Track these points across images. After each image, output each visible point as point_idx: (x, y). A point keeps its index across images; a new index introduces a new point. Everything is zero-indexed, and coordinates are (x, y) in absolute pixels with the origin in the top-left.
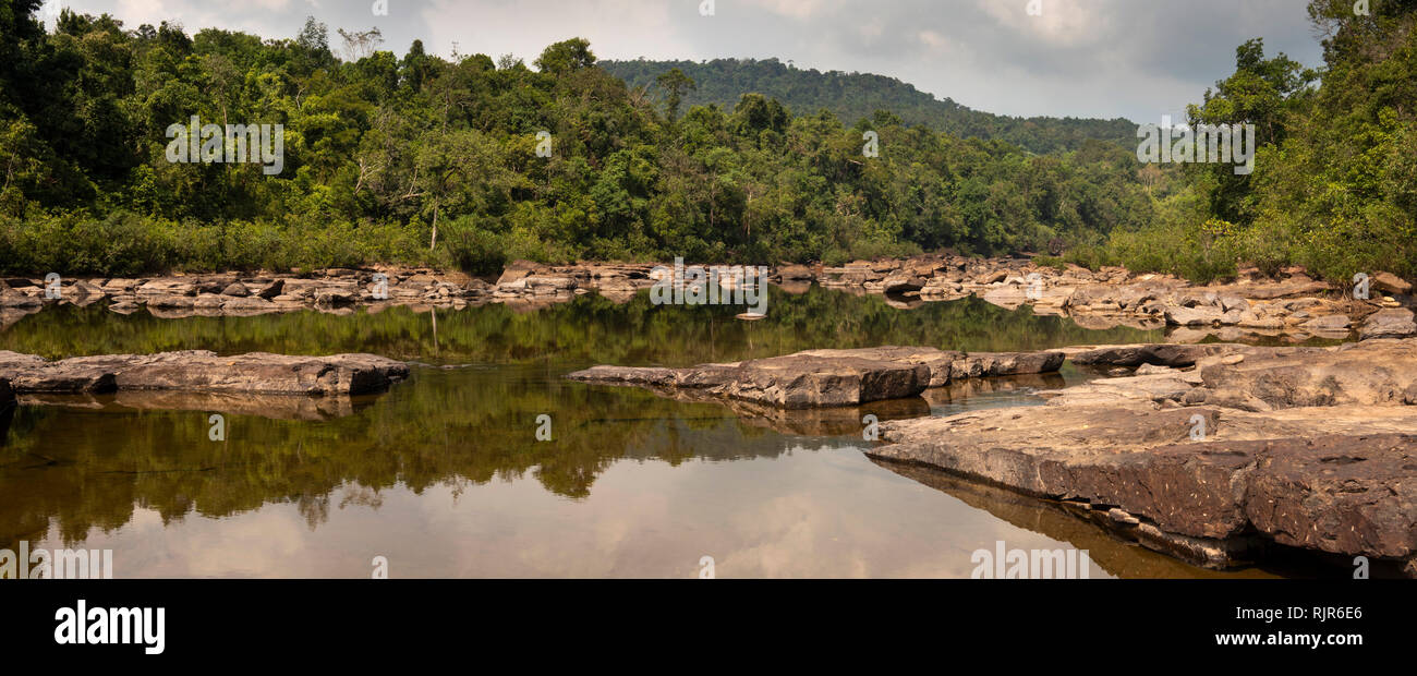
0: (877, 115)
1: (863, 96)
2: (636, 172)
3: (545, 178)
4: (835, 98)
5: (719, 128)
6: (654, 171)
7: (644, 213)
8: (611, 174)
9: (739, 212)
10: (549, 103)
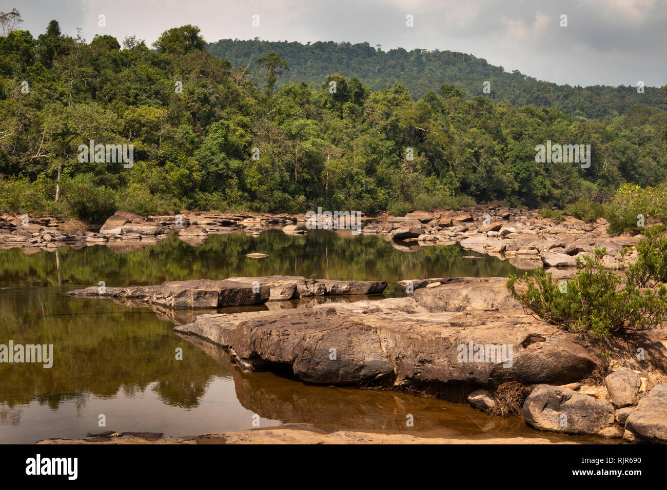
0: (443, 88)
1: (442, 70)
2: (233, 138)
3: (157, 142)
4: (419, 72)
5: (308, 102)
6: (248, 137)
7: (239, 172)
8: (212, 140)
9: (319, 171)
10: (162, 80)
